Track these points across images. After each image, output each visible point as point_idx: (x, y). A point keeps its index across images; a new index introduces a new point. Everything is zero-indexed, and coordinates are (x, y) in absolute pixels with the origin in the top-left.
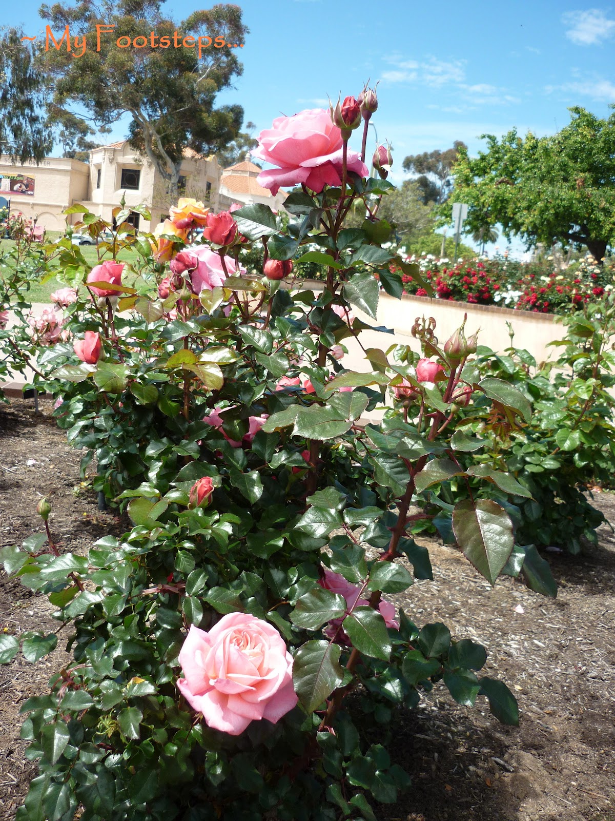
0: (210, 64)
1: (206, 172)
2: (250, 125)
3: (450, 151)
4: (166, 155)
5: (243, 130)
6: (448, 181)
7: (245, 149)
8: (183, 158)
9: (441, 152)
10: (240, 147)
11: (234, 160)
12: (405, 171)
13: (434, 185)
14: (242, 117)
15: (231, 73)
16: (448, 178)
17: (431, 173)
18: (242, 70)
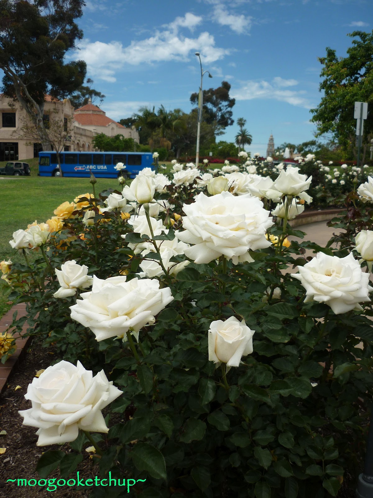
0: (58, 31)
1: (63, 110)
2: (89, 81)
3: (219, 88)
4: (32, 99)
5: (85, 84)
6: (220, 108)
7: (87, 96)
8: (45, 101)
9: (214, 90)
10: (84, 95)
11: (80, 104)
12: (192, 103)
13: (211, 110)
14: (85, 69)
15: (74, 38)
16: (220, 106)
17: (209, 104)
18: (82, 35)
